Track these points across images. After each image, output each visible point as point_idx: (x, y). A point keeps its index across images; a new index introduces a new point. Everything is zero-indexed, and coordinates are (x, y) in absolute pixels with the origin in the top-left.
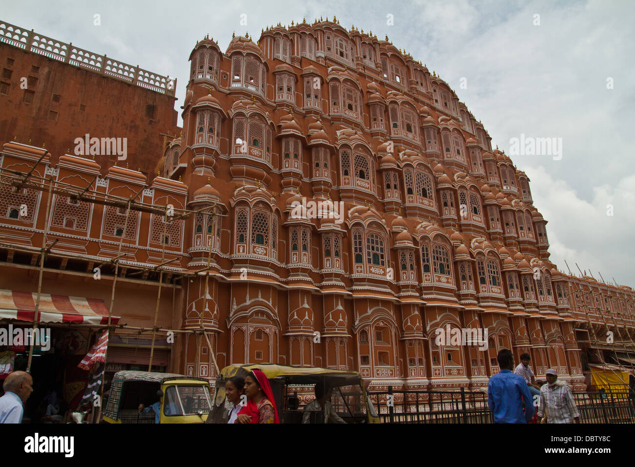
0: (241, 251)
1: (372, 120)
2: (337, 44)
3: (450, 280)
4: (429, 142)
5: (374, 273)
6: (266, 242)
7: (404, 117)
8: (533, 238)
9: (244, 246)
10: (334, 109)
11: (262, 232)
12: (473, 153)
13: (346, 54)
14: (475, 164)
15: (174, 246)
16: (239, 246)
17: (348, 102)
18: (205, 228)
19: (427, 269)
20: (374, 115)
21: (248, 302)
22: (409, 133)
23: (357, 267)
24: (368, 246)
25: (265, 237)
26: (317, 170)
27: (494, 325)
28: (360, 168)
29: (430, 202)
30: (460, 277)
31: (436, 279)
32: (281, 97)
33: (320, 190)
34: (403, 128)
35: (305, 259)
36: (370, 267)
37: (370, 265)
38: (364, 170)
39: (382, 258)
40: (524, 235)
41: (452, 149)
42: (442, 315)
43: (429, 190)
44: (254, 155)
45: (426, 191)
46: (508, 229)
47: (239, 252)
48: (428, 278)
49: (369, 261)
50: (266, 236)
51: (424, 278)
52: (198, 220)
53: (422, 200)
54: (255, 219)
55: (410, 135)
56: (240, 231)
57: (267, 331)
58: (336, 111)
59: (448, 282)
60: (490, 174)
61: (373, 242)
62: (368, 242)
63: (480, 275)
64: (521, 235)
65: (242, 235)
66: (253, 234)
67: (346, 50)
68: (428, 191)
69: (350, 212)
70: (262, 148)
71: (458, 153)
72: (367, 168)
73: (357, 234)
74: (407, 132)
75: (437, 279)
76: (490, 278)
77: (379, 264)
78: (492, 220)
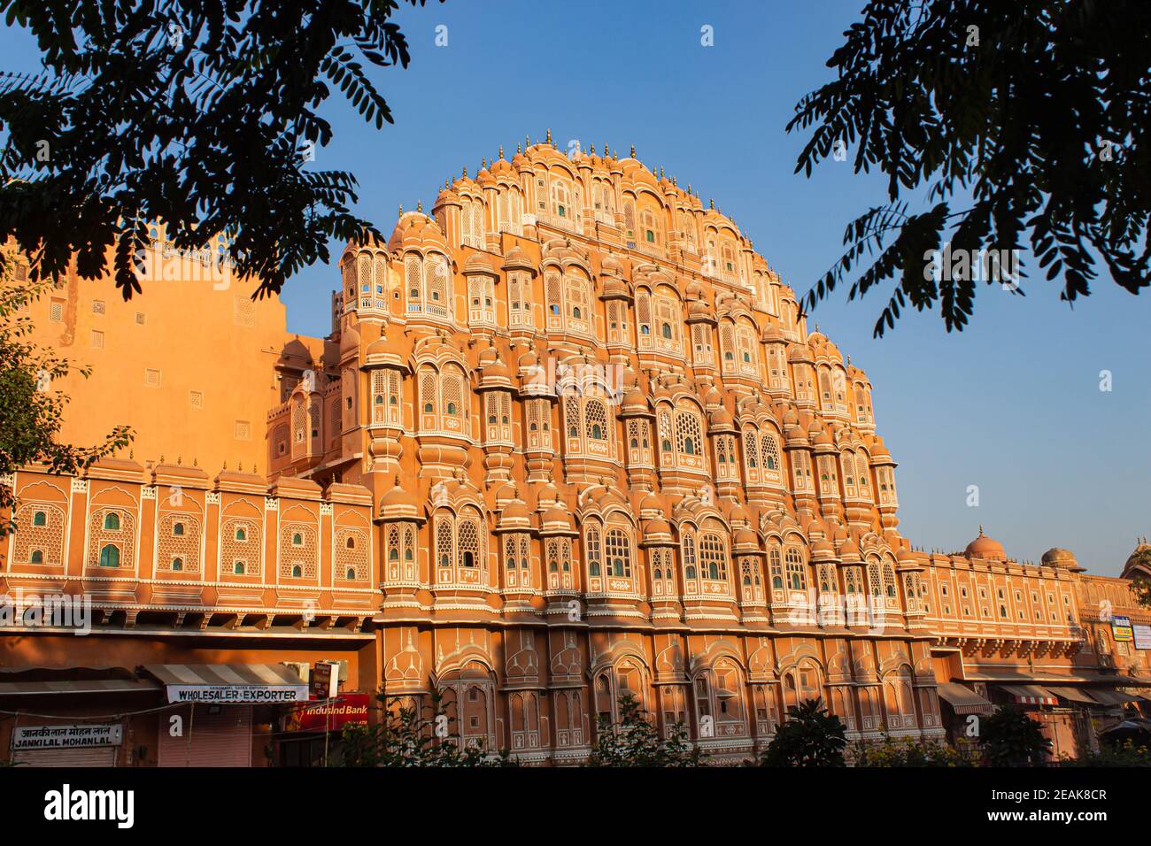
0: (446, 578)
1: (609, 326)
2: (554, 192)
3: (725, 588)
4: (699, 348)
5: (616, 589)
6: (477, 563)
7: (659, 312)
8: (869, 496)
9: (448, 572)
10: (552, 320)
11: (470, 549)
12: (772, 353)
13: (569, 209)
14: (775, 373)
15: (363, 581)
16: (442, 572)
17: (573, 304)
18: (402, 554)
19: (691, 572)
20: (612, 318)
21: (458, 651)
22: (666, 340)
23: (593, 582)
24: (608, 550)
25: (474, 556)
26: (535, 436)
27: (794, 654)
28: (593, 423)
29: (697, 460)
30: (742, 580)
31: (704, 588)
32: (477, 317)
33: (540, 467)
34: (658, 333)
35: (525, 581)
36: (611, 582)
37: (610, 578)
38: (599, 423)
39: (627, 564)
40: (853, 492)
41: (735, 354)
42: (713, 645)
43: (696, 440)
44: (451, 429)
45: (691, 441)
46: (825, 486)
47: (442, 579)
48: (692, 587)
49: (610, 573)
50: (476, 554)
51: (686, 587)
52: (392, 542)
53: (685, 458)
54: (461, 531)
55: (668, 344)
56: (443, 550)
57: (483, 687)
58: (555, 323)
59: (722, 591)
60: (801, 385)
61: (614, 543)
62: (608, 543)
63: (774, 573)
64: (849, 492)
65: (445, 556)
66: (460, 553)
67: (568, 203)
68: (694, 443)
69: (581, 497)
70: (460, 415)
71: (747, 359)
72: (604, 420)
73: (592, 532)
74: (664, 339)
75: (706, 588)
76: (789, 578)
77: (622, 575)
78: (799, 473)
